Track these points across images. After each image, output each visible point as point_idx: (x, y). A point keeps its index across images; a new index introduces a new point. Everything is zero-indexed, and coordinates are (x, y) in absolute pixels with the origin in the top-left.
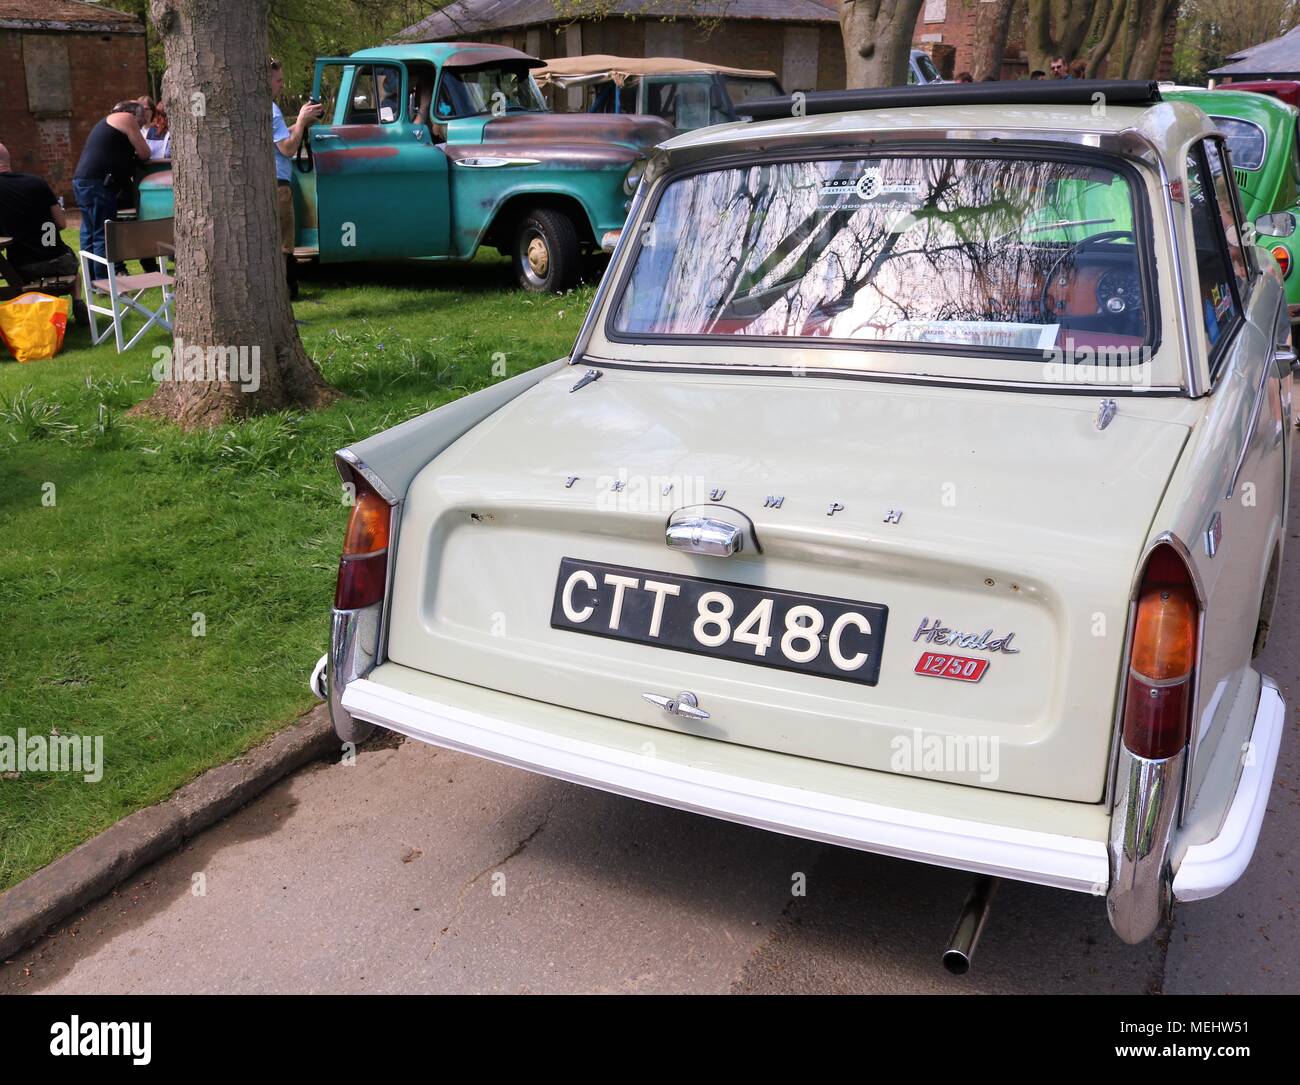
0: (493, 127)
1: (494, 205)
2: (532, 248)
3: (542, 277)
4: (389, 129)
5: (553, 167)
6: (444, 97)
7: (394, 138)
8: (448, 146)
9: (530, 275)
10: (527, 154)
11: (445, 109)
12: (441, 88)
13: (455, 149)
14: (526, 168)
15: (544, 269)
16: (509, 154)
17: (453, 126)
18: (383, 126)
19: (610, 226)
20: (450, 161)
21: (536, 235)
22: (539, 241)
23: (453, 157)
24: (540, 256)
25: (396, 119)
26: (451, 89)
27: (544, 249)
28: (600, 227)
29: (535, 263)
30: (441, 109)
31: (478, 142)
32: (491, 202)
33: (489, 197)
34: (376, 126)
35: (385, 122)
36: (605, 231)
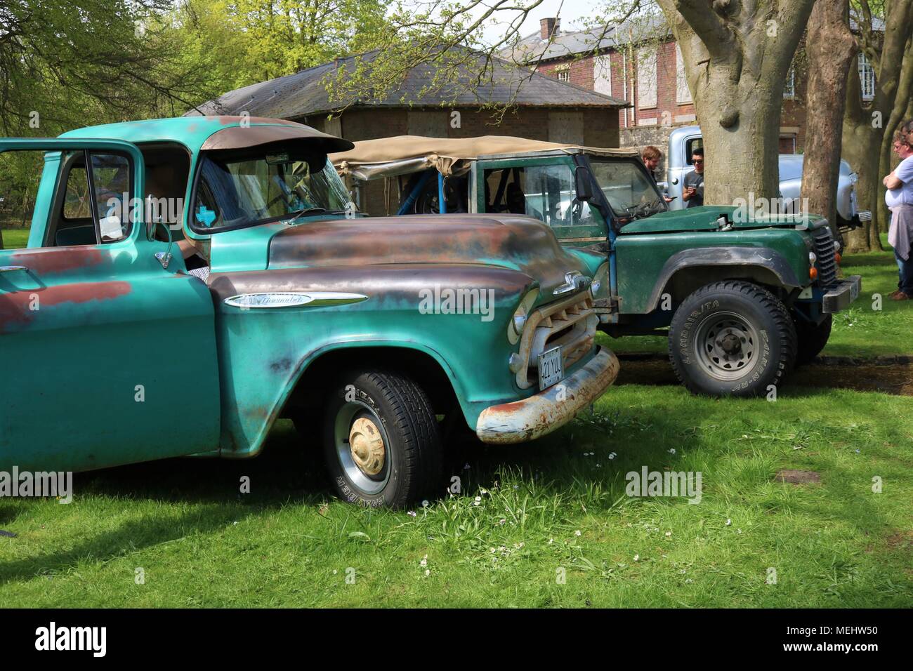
0: (284, 242)
1: (293, 369)
2: (356, 434)
3: (376, 478)
4: (115, 251)
5: (390, 305)
6: (204, 197)
7: (124, 266)
8: (211, 275)
9: (355, 476)
10: (344, 284)
11: (206, 215)
12: (199, 182)
13: (223, 280)
14: (344, 308)
15: (379, 467)
16: (314, 286)
17: (218, 243)
18: (105, 247)
19: (488, 397)
20: (216, 298)
21: (361, 412)
22: (368, 422)
23: (221, 292)
24: (370, 448)
25: (127, 233)
26: (214, 185)
27: (377, 436)
28: (473, 398)
29: (363, 457)
30: (199, 217)
31: (261, 266)
32: (287, 363)
33: (283, 356)
34: (91, 248)
35: (107, 240)
36: (481, 405)
